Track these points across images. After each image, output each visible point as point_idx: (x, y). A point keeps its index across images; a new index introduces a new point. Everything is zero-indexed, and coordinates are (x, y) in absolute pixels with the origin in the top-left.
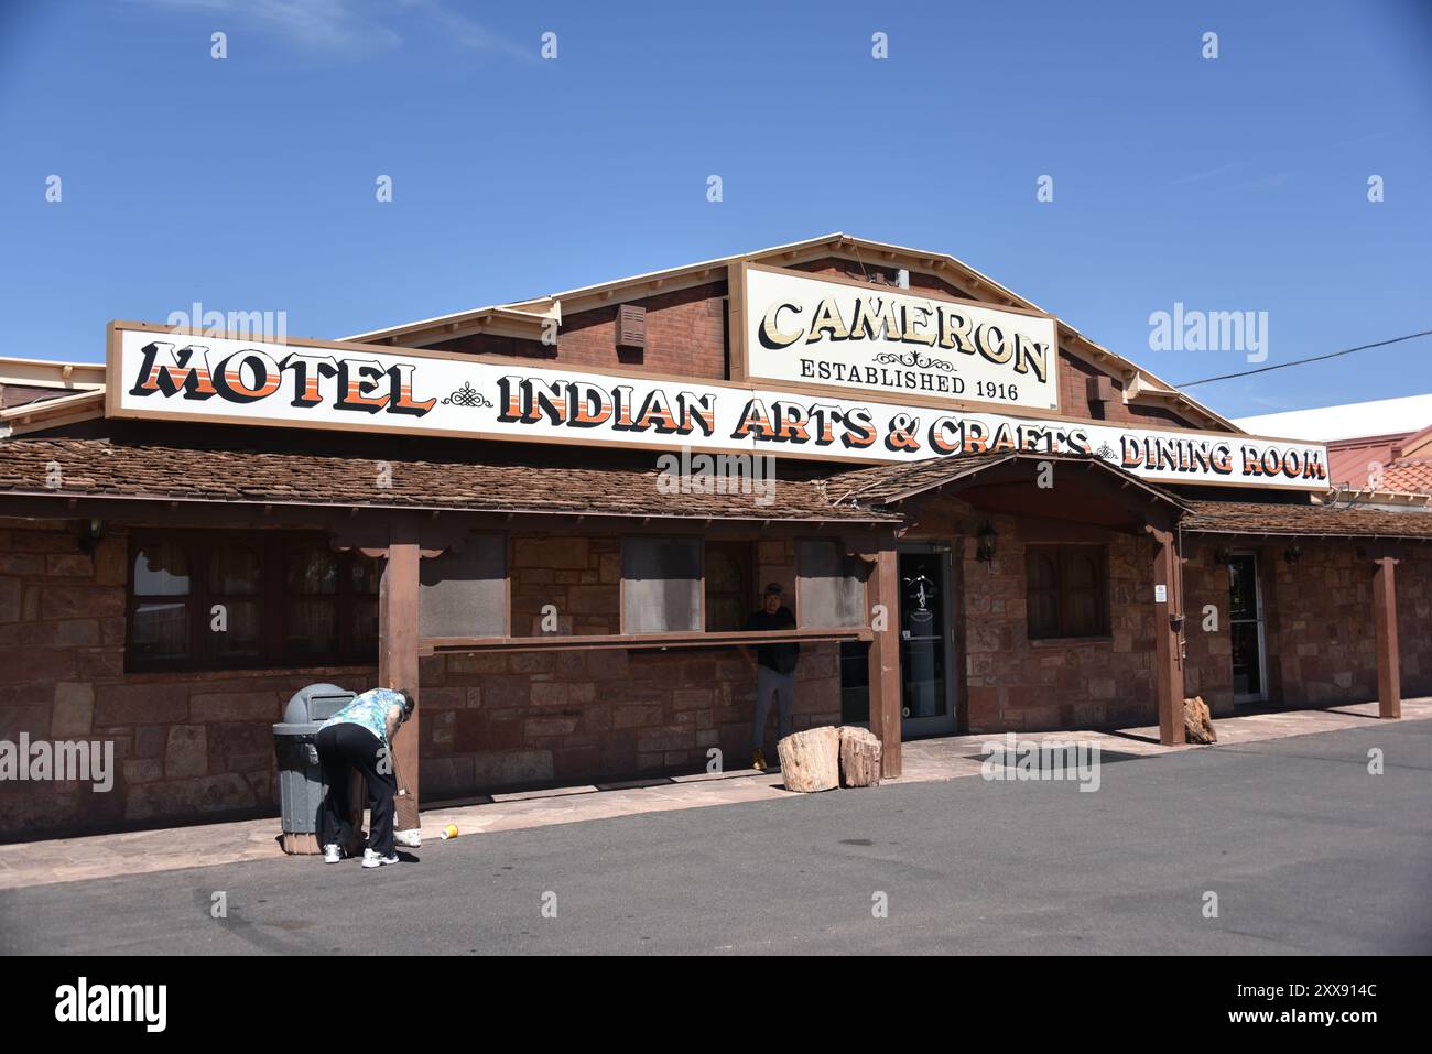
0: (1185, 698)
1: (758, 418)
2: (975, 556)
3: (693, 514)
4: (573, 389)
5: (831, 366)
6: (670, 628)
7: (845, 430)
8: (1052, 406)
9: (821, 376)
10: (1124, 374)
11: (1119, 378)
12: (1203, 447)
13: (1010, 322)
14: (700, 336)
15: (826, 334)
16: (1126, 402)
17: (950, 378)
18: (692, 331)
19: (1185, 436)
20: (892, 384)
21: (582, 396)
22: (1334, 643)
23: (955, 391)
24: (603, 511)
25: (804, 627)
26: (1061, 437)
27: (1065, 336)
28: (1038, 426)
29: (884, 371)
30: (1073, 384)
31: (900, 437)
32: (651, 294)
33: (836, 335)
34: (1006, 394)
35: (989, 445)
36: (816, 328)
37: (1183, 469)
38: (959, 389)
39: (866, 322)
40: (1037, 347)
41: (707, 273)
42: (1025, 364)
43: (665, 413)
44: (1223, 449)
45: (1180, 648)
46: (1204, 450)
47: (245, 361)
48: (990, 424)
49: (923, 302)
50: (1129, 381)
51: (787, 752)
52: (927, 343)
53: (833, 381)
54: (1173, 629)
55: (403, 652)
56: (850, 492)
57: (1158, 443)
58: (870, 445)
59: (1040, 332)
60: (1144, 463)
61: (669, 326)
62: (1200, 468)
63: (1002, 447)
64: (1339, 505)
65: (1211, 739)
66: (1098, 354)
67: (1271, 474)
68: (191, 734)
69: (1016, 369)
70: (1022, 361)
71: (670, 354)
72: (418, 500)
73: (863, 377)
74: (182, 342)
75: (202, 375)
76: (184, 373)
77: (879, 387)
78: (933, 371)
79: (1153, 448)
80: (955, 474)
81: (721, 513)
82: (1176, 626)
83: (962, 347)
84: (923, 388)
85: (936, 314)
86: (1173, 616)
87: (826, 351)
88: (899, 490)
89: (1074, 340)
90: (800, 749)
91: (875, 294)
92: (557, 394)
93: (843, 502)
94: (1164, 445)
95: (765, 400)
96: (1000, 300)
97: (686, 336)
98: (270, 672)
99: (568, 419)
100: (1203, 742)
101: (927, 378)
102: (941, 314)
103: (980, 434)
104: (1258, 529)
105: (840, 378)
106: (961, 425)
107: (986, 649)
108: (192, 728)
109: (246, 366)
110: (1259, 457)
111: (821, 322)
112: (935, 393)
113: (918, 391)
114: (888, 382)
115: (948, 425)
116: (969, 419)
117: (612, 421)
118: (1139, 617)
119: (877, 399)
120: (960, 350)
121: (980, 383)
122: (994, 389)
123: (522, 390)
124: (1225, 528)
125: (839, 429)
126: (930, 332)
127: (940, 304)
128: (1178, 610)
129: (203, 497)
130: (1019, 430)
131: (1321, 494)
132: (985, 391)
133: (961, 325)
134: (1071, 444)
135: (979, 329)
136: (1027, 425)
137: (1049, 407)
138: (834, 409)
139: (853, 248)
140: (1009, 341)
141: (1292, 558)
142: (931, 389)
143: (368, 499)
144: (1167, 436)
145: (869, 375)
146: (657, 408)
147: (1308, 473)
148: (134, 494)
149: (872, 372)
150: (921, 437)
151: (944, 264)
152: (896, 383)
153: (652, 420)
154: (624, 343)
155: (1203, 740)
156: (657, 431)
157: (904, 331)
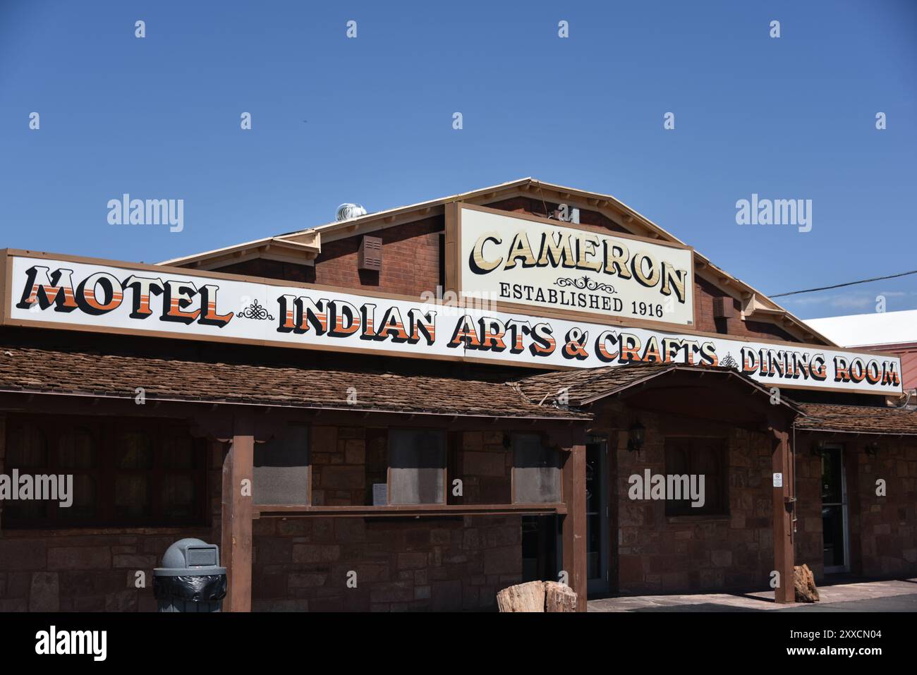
0: (795, 565)
1: (468, 331)
2: (626, 446)
3: (444, 412)
4: (332, 306)
5: (523, 288)
6: (422, 502)
7: (532, 341)
8: (689, 322)
9: (515, 296)
10: (744, 294)
11: (739, 299)
12: (804, 357)
13: (658, 253)
14: (421, 261)
15: (519, 262)
16: (743, 318)
17: (611, 299)
18: (415, 258)
19: (790, 348)
20: (568, 304)
21: (339, 312)
22: (903, 524)
23: (615, 310)
24: (383, 409)
25: (517, 502)
26: (695, 349)
27: (699, 263)
28: (678, 339)
29: (563, 292)
30: (703, 302)
31: (573, 348)
32: (386, 226)
33: (526, 262)
34: (654, 312)
35: (641, 354)
36: (512, 257)
37: (788, 376)
38: (618, 308)
39: (549, 252)
40: (678, 273)
41: (429, 210)
42: (669, 286)
43: (399, 326)
44: (819, 360)
45: (792, 524)
46: (805, 361)
47: (98, 281)
48: (642, 336)
49: (592, 236)
50: (747, 301)
51: (506, 601)
52: (594, 270)
53: (523, 301)
54: (787, 510)
55: (242, 516)
56: (548, 394)
57: (769, 354)
58: (551, 353)
59: (681, 261)
60: (759, 371)
61: (398, 253)
62: (802, 375)
63: (650, 357)
64: (909, 408)
65: (815, 598)
66: (723, 278)
67: (856, 381)
68: (49, 580)
69: (662, 292)
70: (666, 285)
71: (398, 276)
72: (257, 398)
73: (547, 298)
74: (54, 265)
75: (69, 292)
76: (55, 291)
77: (558, 306)
78: (599, 293)
79: (765, 358)
80: (631, 382)
81: (465, 412)
82: (789, 507)
83: (622, 273)
84: (591, 307)
85: (602, 245)
86: (787, 499)
87: (520, 276)
88: (590, 394)
89: (705, 267)
90: (516, 598)
91: (557, 229)
92: (321, 310)
93: (545, 402)
94: (774, 355)
95: (474, 315)
96: (649, 233)
97: (410, 262)
98: (106, 531)
99: (328, 331)
100: (809, 601)
101: (594, 299)
102: (606, 245)
103: (634, 345)
104: (853, 429)
105: (529, 299)
106: (620, 338)
107: (633, 524)
108: (49, 574)
109: (99, 286)
110: (848, 366)
111: (516, 252)
112: (601, 311)
113: (587, 309)
114: (565, 302)
115: (610, 337)
116: (627, 333)
117: (360, 332)
118: (751, 499)
119: (556, 315)
120: (620, 276)
121: (634, 303)
122: (645, 308)
123: (296, 306)
124: (827, 428)
125: (527, 340)
126: (597, 261)
127: (605, 237)
128: (791, 493)
129: (116, 395)
130: (664, 342)
131: (895, 398)
132: (638, 310)
133: (621, 254)
134: (703, 355)
135: (635, 257)
136: (670, 338)
137: (686, 324)
138: (525, 324)
139: (538, 189)
140: (657, 268)
141: (871, 451)
142: (597, 307)
143: (224, 397)
144: (776, 348)
145: (551, 296)
146: (393, 322)
147: (885, 380)
148: (71, 392)
149: (553, 293)
150: (589, 348)
151: (607, 203)
152: (571, 302)
153: (389, 331)
154: (366, 267)
155: (808, 599)
156: (393, 341)
157: (578, 260)
